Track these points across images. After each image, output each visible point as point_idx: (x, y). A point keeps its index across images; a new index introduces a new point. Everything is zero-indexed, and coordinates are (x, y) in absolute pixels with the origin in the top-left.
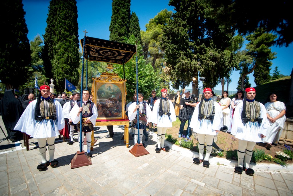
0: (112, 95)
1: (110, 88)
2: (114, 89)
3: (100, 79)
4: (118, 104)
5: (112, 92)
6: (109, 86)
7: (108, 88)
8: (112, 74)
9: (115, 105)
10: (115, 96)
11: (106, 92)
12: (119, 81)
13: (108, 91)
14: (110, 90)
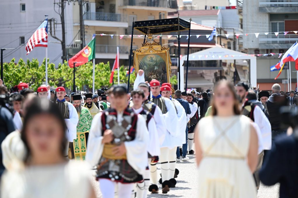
0: (155, 67)
1: (152, 60)
2: (157, 60)
3: (141, 51)
4: (163, 76)
5: (155, 64)
6: (151, 57)
7: (151, 60)
8: (153, 44)
9: (160, 78)
10: (159, 68)
11: (149, 64)
12: (162, 50)
13: (151, 63)
14: (152, 62)
